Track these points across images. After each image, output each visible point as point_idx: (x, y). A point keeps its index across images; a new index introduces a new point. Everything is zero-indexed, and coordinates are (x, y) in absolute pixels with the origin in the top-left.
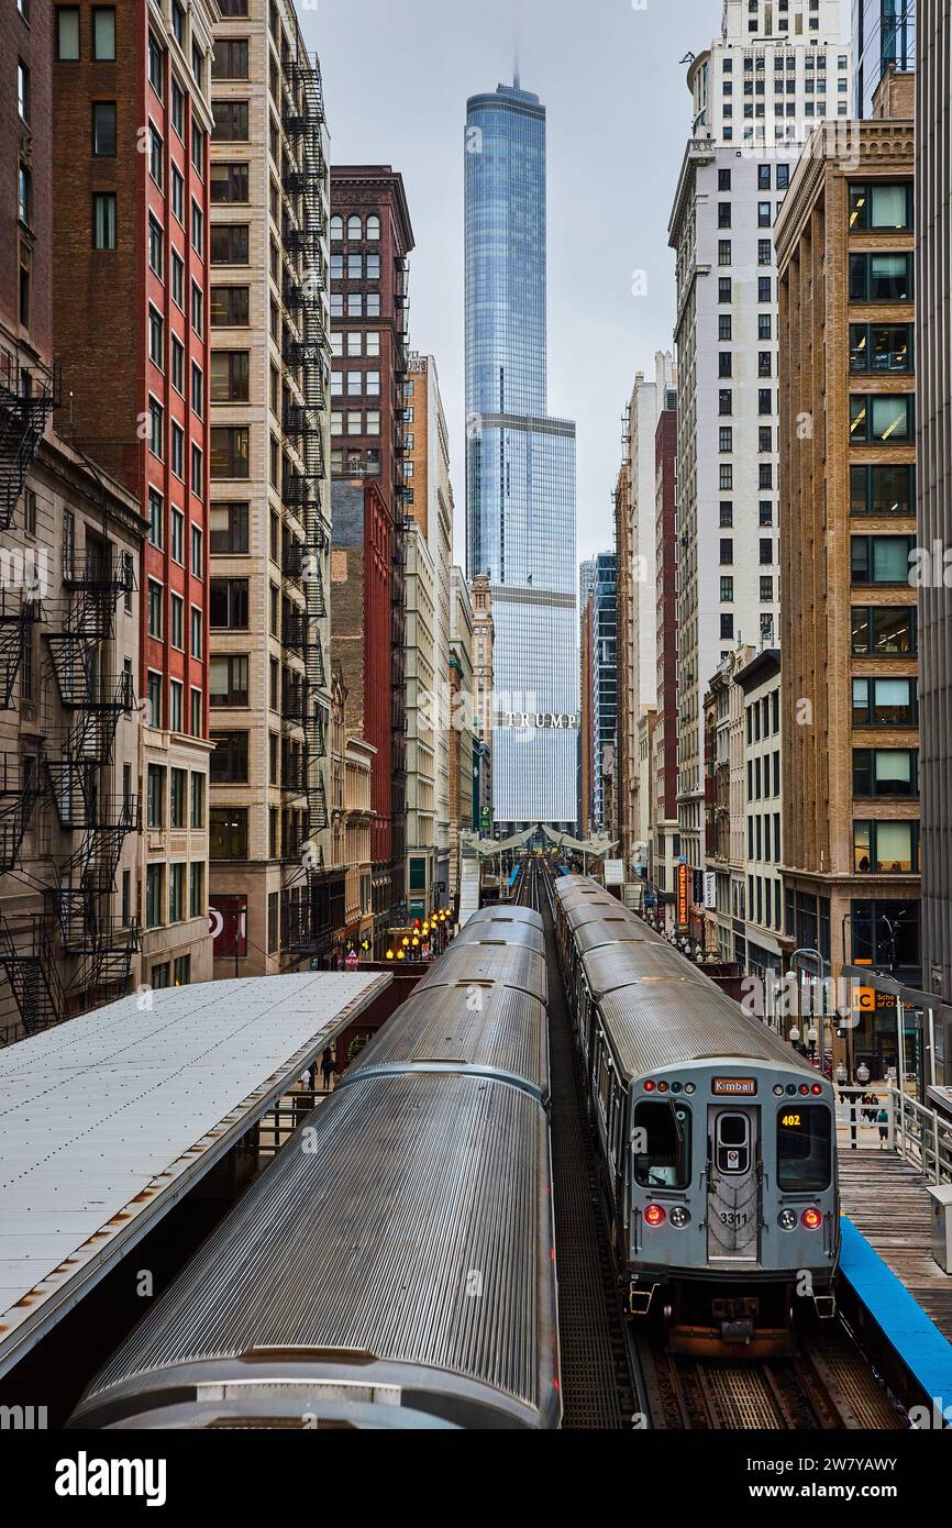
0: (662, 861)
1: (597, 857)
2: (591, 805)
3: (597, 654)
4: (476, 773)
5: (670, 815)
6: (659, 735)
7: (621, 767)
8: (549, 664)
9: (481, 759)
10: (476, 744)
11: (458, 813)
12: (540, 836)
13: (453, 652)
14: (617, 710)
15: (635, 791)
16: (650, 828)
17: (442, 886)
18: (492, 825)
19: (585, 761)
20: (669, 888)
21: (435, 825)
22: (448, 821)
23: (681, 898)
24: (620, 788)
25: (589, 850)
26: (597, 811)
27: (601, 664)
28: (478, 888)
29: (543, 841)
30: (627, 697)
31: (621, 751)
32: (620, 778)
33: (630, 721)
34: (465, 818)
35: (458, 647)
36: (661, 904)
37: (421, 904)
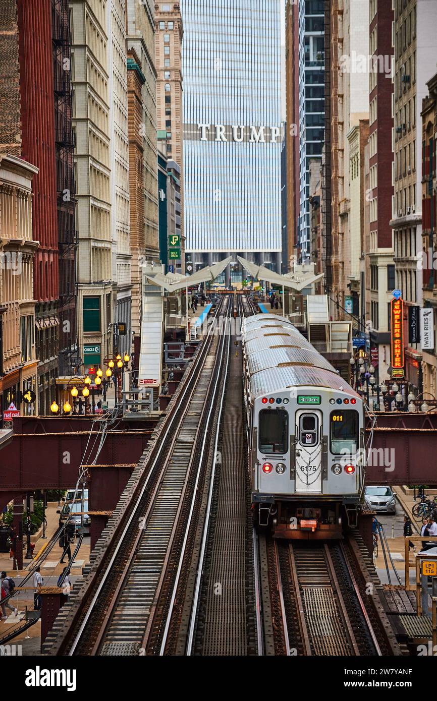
0: (375, 296)
1: (298, 292)
2: (298, 232)
3: (303, 53)
4: (163, 196)
5: (384, 242)
6: (372, 149)
7: (330, 188)
8: (248, 66)
9: (168, 181)
10: (162, 162)
11: (141, 243)
12: (239, 270)
13: (131, 52)
14: (326, 121)
15: (345, 216)
16: (362, 258)
17: (122, 328)
18: (183, 257)
19: (290, 181)
20: (383, 328)
21: (113, 257)
22: (128, 253)
23: (395, 338)
24: (329, 213)
25: (289, 285)
26: (303, 239)
27: (308, 64)
28: (161, 330)
29: (243, 275)
30: (336, 105)
31: (329, 168)
32: (328, 200)
33: (339, 132)
34: (150, 249)
35: (137, 46)
36: (374, 345)
37: (96, 349)
